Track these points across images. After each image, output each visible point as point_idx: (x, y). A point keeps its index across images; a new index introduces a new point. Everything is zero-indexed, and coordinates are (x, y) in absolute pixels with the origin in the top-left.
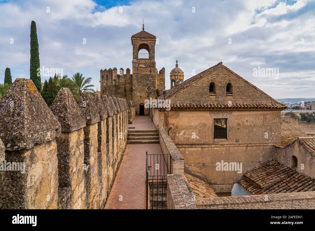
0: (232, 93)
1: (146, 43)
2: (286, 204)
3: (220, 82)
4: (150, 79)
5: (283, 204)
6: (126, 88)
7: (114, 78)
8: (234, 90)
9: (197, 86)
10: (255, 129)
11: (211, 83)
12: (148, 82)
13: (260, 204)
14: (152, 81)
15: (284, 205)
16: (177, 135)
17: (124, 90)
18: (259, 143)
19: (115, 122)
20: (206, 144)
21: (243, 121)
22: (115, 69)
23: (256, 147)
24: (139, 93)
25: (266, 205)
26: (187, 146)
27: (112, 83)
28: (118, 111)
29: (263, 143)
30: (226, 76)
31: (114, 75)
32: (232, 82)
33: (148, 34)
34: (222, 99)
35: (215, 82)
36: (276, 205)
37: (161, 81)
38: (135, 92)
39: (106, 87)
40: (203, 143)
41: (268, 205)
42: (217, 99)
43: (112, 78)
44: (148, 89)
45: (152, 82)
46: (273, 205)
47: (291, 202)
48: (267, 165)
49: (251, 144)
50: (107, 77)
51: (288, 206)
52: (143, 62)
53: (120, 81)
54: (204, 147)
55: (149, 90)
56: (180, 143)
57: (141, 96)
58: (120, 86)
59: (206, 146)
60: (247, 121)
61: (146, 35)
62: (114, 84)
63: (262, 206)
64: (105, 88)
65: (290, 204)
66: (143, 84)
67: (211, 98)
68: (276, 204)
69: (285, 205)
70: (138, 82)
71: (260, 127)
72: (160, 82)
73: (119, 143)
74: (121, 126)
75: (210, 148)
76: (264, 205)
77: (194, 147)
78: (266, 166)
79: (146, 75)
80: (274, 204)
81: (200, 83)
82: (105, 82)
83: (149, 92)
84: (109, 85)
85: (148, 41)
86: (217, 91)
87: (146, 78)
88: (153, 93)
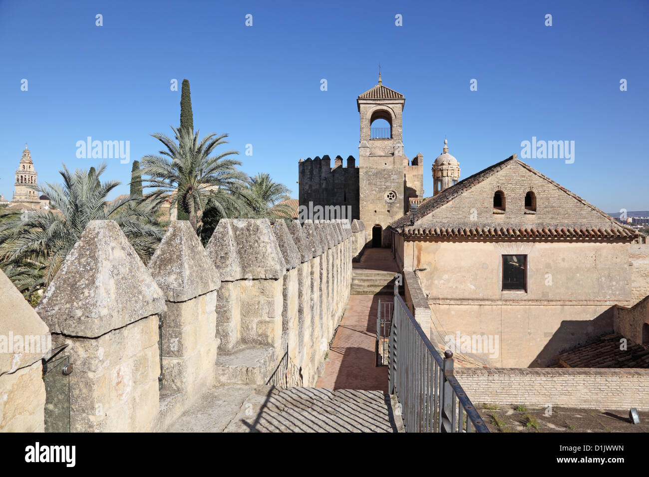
0: (535, 210)
1: (384, 108)
2: (585, 382)
3: (513, 190)
4: (392, 178)
5: (579, 382)
6: (347, 194)
7: (323, 175)
8: (539, 203)
9: (472, 198)
10: (578, 275)
11: (497, 192)
12: (388, 184)
13: (543, 379)
14: (397, 181)
15: (581, 383)
16: (436, 282)
17: (343, 198)
18: (587, 299)
19: (335, 257)
20: (488, 300)
21: (556, 260)
22: (327, 158)
23: (580, 306)
24: (371, 205)
25: (553, 381)
26: (452, 302)
27: (320, 184)
28: (339, 241)
29: (594, 301)
30: (523, 179)
31: (324, 169)
32: (534, 190)
33: (388, 92)
34: (517, 221)
35: (503, 190)
36: (568, 382)
37: (415, 181)
38: (365, 203)
39: (309, 192)
40: (481, 298)
41: (555, 381)
42: (507, 220)
43: (320, 176)
44: (390, 197)
45: (396, 184)
46: (564, 382)
47: (594, 380)
48: (600, 340)
49: (571, 301)
50: (311, 172)
51: (588, 385)
52: (379, 145)
53: (336, 182)
54: (484, 304)
55: (391, 199)
56: (441, 297)
57: (375, 211)
58: (336, 190)
59: (487, 303)
60: (563, 260)
61: (386, 94)
62: (324, 186)
63: (546, 382)
64: (308, 194)
65: (592, 382)
66: (379, 187)
67: (496, 219)
68: (568, 380)
69: (584, 384)
70: (370, 184)
71: (587, 271)
72: (413, 183)
73: (339, 288)
74: (343, 264)
75: (495, 306)
76: (549, 381)
77: (466, 304)
78: (600, 342)
79: (384, 170)
80: (566, 381)
81: (476, 193)
82: (307, 183)
83: (391, 203)
84: (315, 188)
85: (390, 106)
86: (508, 205)
87: (385, 175)
88: (398, 205)
